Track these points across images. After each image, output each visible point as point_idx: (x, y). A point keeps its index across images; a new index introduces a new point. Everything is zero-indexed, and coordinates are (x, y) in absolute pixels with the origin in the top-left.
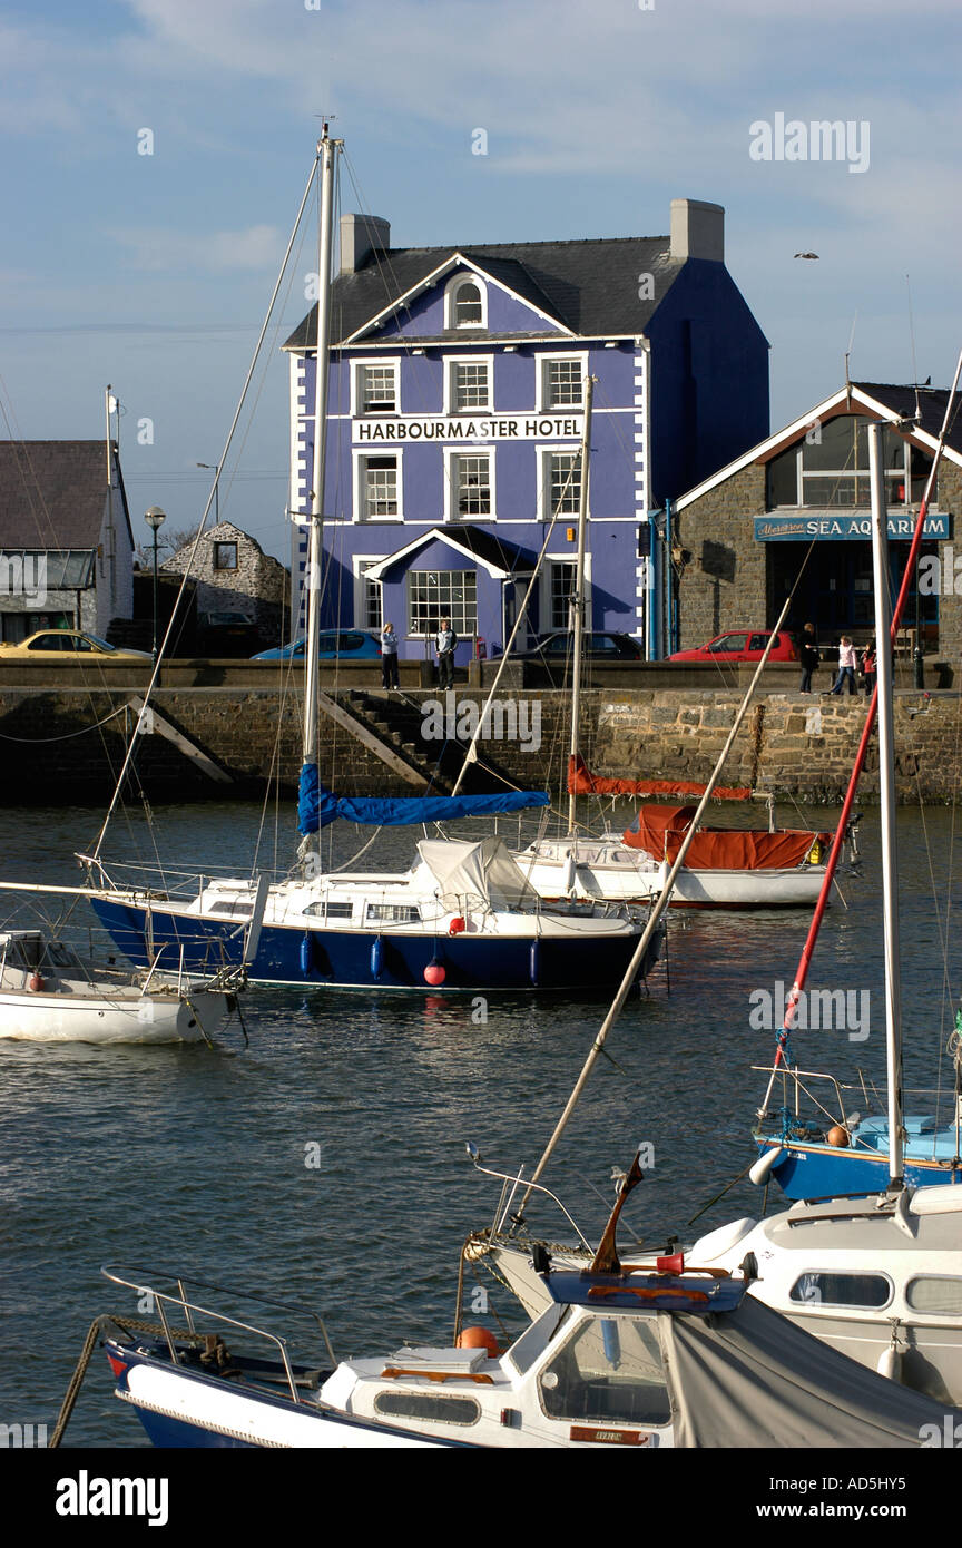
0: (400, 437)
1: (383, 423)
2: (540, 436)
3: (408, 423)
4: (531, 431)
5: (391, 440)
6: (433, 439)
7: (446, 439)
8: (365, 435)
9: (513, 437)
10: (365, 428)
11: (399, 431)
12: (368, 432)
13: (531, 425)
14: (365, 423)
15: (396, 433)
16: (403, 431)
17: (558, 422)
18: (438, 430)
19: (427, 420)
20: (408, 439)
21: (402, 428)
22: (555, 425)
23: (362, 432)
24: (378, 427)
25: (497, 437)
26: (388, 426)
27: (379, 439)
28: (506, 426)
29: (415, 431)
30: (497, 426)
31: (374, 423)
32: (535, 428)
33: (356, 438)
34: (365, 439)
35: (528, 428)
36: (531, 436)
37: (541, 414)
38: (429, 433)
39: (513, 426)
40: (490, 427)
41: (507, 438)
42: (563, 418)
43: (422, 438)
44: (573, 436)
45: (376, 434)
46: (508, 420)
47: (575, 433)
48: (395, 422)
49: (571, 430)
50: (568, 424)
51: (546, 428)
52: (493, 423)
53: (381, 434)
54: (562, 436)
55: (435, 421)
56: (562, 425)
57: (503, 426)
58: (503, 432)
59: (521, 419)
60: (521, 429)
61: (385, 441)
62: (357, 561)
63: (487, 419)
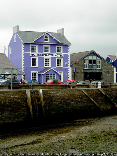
2: (57, 57)
6: (42, 56)
7: (44, 56)
10: (32, 54)
19: (41, 53)
20: (38, 56)
23: (31, 55)
24: (34, 54)
25: (51, 56)
27: (34, 56)
29: (39, 55)
33: (31, 56)
35: (55, 55)
36: (55, 56)
40: (49, 55)
41: (52, 57)
42: (60, 54)
43: (40, 56)
44: (61, 57)
46: (52, 54)
48: (36, 54)
51: (57, 55)
54: (60, 57)
56: (60, 55)
60: (54, 55)
61: (35, 56)
62: (32, 72)
63: (49, 54)
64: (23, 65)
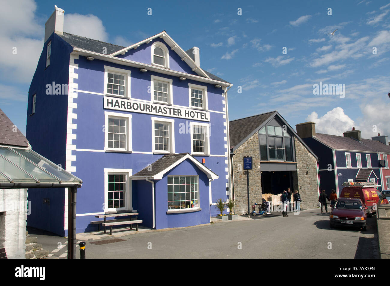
0: (128, 108)
1: (120, 100)
2: (190, 118)
3: (132, 103)
4: (187, 115)
5: (123, 109)
6: (144, 112)
7: (151, 113)
8: (110, 105)
9: (180, 116)
10: (110, 101)
11: (128, 105)
12: (112, 103)
13: (187, 112)
14: (110, 99)
15: (126, 105)
16: (130, 105)
17: (198, 113)
18: (147, 108)
19: (142, 102)
20: (132, 110)
21: (129, 104)
22: (196, 114)
23: (108, 103)
24: (117, 101)
25: (172, 115)
26: (122, 102)
27: (117, 108)
28: (176, 111)
29: (135, 106)
30: (172, 111)
31: (115, 100)
32: (188, 114)
33: (106, 107)
34: (110, 107)
35: (186, 114)
36: (187, 117)
37: (191, 109)
38: (142, 108)
39: (179, 111)
40: (168, 110)
41: (177, 116)
42: (200, 112)
43: (139, 111)
44: (204, 120)
45: (115, 105)
46: (177, 108)
47: (206, 119)
48: (126, 101)
49: (204, 117)
50: (202, 114)
51: (192, 114)
52: (170, 109)
53: (118, 106)
54: (199, 119)
55: (145, 104)
56: (199, 114)
57: (175, 111)
58: (175, 113)
59: (183, 109)
60: (183, 113)
61: (120, 109)
62: (107, 171)
63: (167, 107)
64: (74, 142)
